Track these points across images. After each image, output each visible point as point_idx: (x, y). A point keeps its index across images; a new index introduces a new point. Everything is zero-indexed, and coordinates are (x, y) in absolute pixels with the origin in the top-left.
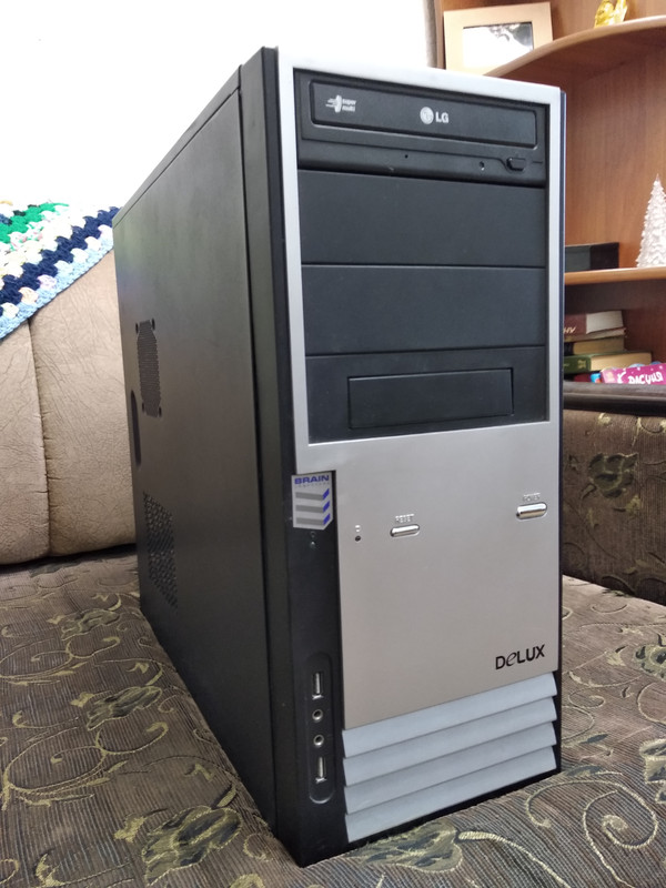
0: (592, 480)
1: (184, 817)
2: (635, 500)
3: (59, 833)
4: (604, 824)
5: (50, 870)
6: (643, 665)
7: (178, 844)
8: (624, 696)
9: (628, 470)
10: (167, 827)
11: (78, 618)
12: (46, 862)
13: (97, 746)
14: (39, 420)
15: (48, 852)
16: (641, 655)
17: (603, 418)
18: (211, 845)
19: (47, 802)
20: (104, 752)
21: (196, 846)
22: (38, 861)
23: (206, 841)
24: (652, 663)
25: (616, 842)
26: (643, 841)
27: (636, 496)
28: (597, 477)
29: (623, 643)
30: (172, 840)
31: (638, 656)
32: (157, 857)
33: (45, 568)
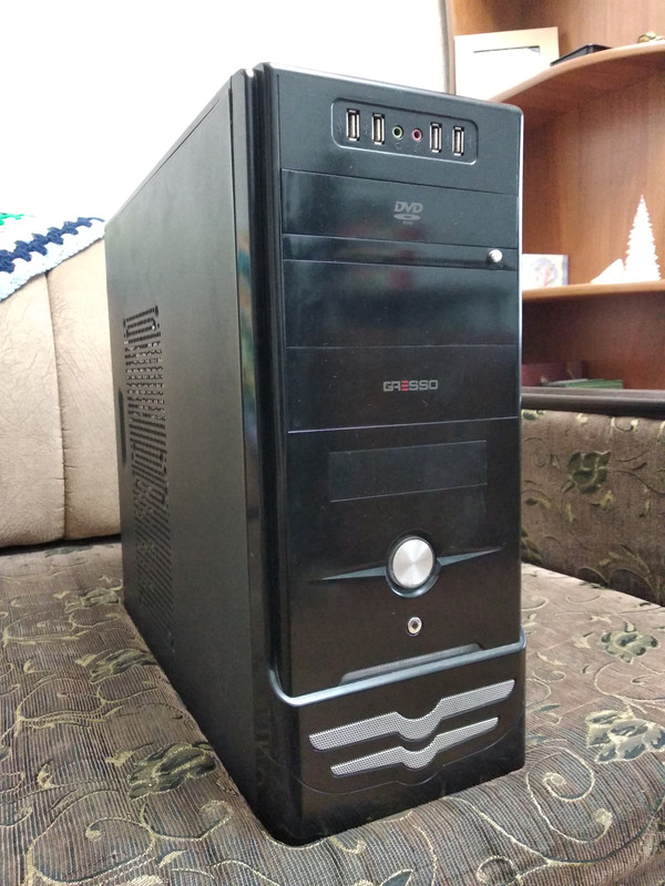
0: (571, 477)
1: (166, 751)
2: (609, 496)
3: (58, 748)
4: (545, 779)
5: (48, 777)
6: (607, 647)
7: (159, 774)
8: (584, 671)
9: (602, 468)
10: (151, 759)
11: (80, 595)
12: (46, 770)
13: (98, 696)
14: (58, 412)
15: (48, 762)
16: (606, 639)
17: (581, 418)
18: (189, 775)
19: (52, 725)
20: (103, 701)
21: (175, 775)
22: (39, 770)
23: (185, 772)
24: (615, 646)
25: (554, 794)
26: (580, 795)
27: (610, 492)
28: (575, 475)
29: (593, 629)
30: (154, 770)
31: (603, 640)
32: (140, 782)
33: (59, 549)
